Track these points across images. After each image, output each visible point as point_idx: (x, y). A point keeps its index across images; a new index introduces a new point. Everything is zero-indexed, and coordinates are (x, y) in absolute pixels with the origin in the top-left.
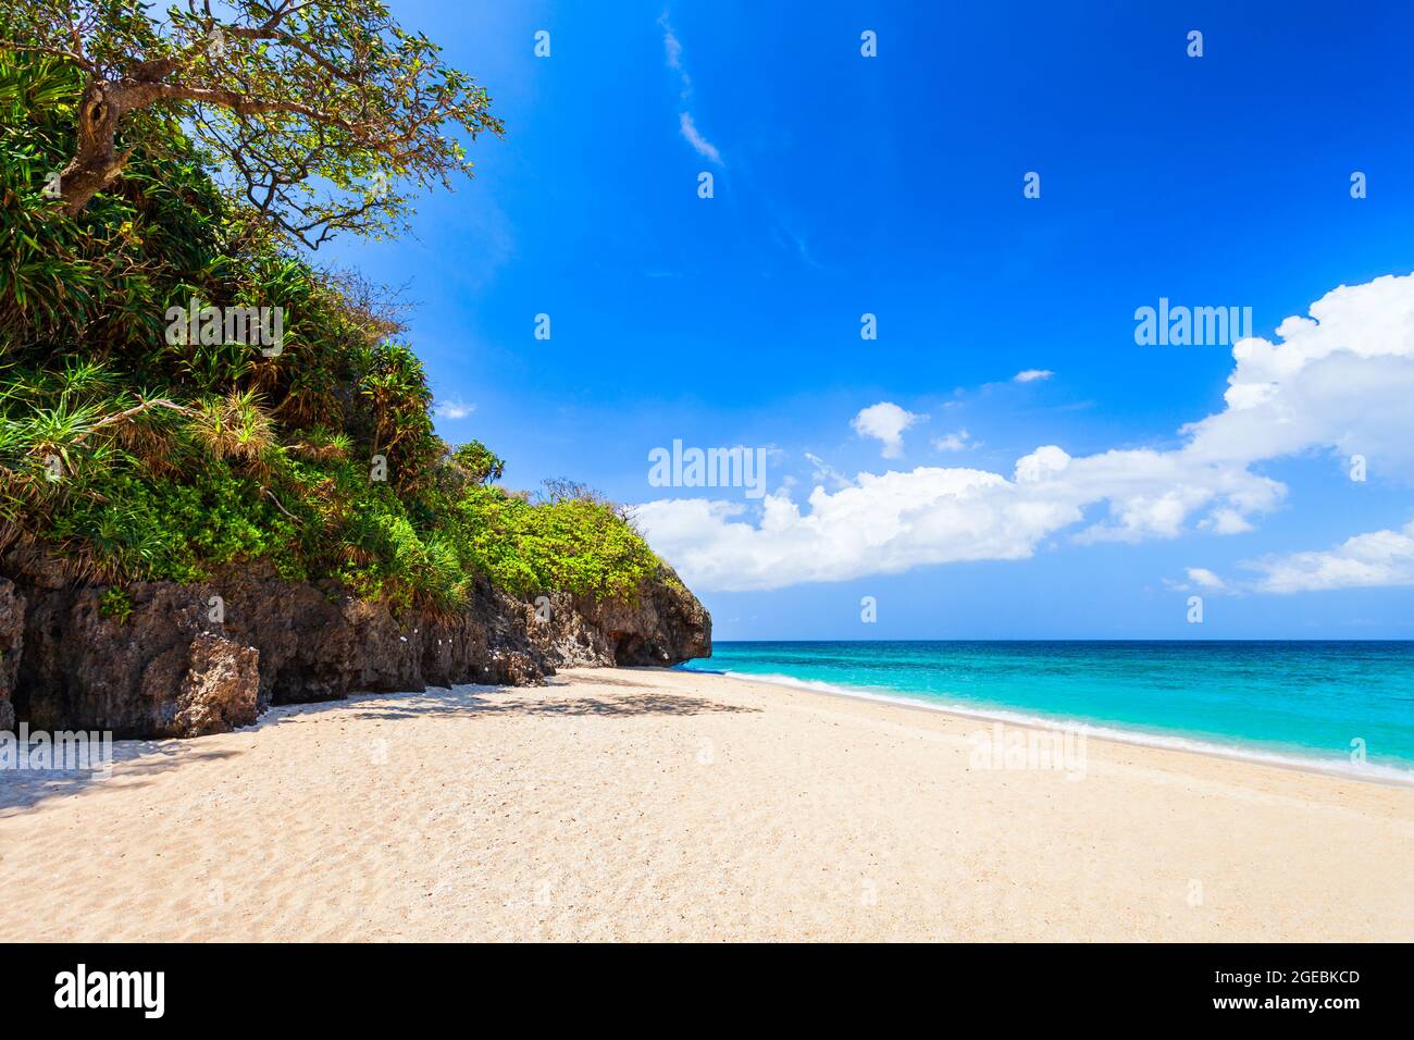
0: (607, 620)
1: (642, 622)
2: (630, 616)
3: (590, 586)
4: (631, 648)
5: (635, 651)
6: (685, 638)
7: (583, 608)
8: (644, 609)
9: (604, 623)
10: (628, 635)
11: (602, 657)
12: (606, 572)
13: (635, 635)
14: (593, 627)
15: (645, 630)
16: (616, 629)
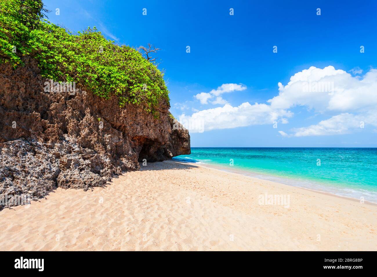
0: (131, 126)
1: (161, 131)
2: (153, 125)
3: (113, 91)
4: (152, 150)
5: (155, 152)
6: (178, 145)
7: (105, 112)
8: (163, 122)
9: (128, 128)
10: (150, 140)
11: (124, 161)
12: (131, 84)
13: (156, 140)
14: (116, 131)
15: (163, 137)
16: (140, 134)
